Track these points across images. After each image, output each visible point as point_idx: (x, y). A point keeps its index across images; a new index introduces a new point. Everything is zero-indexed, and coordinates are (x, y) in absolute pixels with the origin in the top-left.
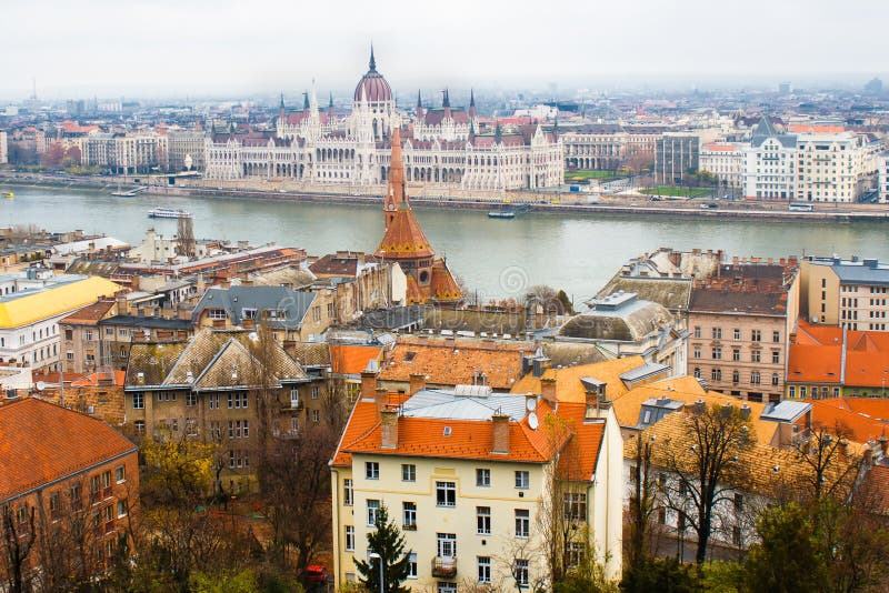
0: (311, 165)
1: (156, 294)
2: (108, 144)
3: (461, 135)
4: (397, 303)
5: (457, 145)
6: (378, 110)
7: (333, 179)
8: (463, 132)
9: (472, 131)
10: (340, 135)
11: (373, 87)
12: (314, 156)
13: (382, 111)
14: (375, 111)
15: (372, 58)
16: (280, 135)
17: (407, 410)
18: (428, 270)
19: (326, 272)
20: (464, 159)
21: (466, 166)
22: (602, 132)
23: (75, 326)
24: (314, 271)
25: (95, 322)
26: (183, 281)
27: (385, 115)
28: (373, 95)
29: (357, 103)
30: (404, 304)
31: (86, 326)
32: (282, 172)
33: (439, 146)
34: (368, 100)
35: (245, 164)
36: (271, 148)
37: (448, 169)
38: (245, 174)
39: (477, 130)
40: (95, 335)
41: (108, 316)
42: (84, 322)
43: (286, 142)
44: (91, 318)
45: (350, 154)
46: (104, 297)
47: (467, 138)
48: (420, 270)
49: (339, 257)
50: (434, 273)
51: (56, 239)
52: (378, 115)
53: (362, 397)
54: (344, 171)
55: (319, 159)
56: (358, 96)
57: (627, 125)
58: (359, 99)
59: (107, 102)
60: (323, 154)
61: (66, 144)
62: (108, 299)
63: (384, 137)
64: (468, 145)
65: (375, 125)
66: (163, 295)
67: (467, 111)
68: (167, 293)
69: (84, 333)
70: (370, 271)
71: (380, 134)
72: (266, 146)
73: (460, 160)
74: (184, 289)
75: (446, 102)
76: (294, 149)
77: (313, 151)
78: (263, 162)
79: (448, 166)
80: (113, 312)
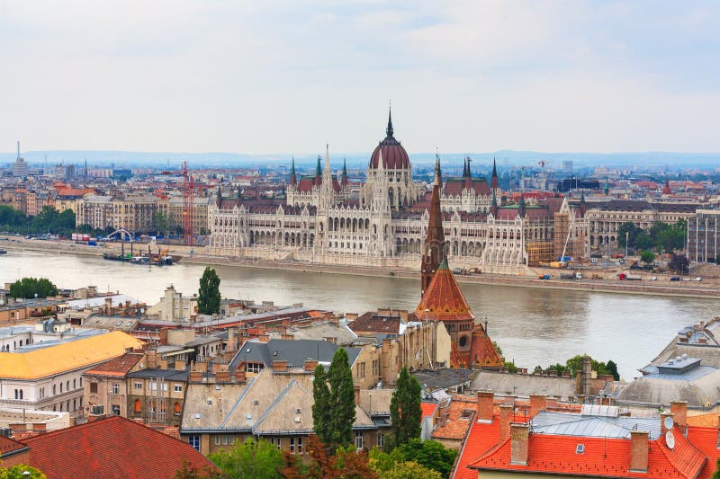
0: (322, 235)
1: (186, 348)
2: (106, 207)
3: (482, 207)
4: (442, 364)
5: (479, 216)
6: (395, 178)
7: (345, 250)
8: (485, 203)
9: (494, 202)
10: (353, 203)
11: (391, 153)
12: (326, 226)
13: (398, 180)
14: (391, 180)
15: (390, 124)
16: (290, 202)
17: (536, 427)
18: (468, 334)
19: (366, 330)
20: (485, 232)
21: (487, 240)
22: (629, 209)
23: (100, 379)
24: (354, 329)
25: (123, 374)
26: (212, 337)
27: (402, 184)
28: (389, 163)
29: (372, 170)
30: (448, 365)
31: (113, 378)
32: (290, 240)
33: (459, 218)
34: (385, 167)
35: (252, 232)
36: (280, 216)
37: (468, 242)
38: (252, 242)
39: (499, 202)
40: (123, 389)
41: (136, 369)
42: (110, 374)
43: (296, 210)
44: (118, 371)
45: (364, 223)
46: (131, 349)
47: (488, 211)
48: (461, 334)
49: (381, 314)
50: (474, 338)
51: (67, 294)
52: (394, 184)
53: (477, 418)
54: (358, 242)
55: (330, 229)
56: (374, 163)
57: (656, 202)
58: (376, 167)
59: (97, 167)
60: (335, 223)
61: (59, 207)
62: (137, 351)
63: (400, 207)
64: (490, 217)
65: (391, 195)
66: (193, 350)
67: (489, 182)
68: (196, 347)
69: (110, 386)
70: (416, 328)
71: (396, 203)
72: (275, 213)
73: (481, 234)
74: (214, 345)
75: (467, 172)
76: (304, 218)
77: (324, 219)
78: (271, 230)
79: (468, 240)
80: (141, 365)
